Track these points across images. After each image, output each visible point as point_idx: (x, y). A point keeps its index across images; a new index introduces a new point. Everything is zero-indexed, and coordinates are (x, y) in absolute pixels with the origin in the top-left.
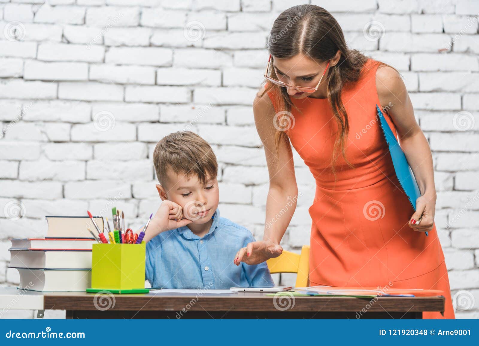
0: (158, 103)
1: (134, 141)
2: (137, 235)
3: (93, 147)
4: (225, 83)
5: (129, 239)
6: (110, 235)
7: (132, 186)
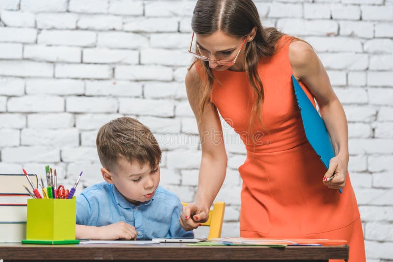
0: (83, 79)
1: (62, 112)
2: (68, 190)
3: (27, 118)
4: (142, 61)
5: (61, 194)
6: (43, 191)
7: (61, 152)
